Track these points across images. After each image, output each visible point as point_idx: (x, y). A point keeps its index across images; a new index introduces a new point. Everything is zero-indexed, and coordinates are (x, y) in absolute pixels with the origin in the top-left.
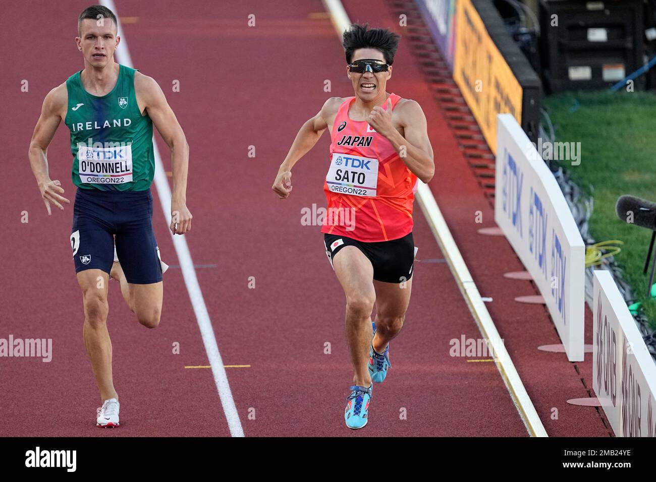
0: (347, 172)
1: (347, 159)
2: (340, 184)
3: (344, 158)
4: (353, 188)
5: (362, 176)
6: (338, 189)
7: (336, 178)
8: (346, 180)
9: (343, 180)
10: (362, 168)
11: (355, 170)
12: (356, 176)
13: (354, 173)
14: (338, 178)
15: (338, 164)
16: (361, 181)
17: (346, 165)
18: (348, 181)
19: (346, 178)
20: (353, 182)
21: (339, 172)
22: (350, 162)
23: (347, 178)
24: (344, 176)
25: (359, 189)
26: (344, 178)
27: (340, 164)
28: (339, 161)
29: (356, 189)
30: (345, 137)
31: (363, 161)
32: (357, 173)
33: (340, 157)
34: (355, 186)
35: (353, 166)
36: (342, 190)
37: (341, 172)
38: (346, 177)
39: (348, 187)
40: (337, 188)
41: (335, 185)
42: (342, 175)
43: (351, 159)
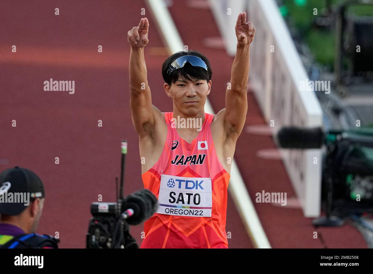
0: (181, 194)
1: (180, 181)
2: (175, 207)
3: (176, 180)
4: (189, 210)
5: (197, 196)
6: (174, 212)
7: (170, 200)
8: (180, 202)
9: (177, 203)
10: (197, 188)
11: (189, 191)
12: (192, 197)
13: (189, 195)
14: (172, 200)
15: (171, 187)
16: (197, 202)
17: (180, 187)
18: (183, 203)
19: (180, 201)
20: (189, 203)
21: (173, 195)
22: (183, 184)
23: (183, 201)
24: (179, 199)
25: (195, 210)
26: (179, 200)
27: (172, 186)
28: (171, 183)
29: (192, 210)
30: (177, 156)
31: (197, 182)
32: (192, 194)
33: (172, 179)
34: (191, 208)
35: (187, 188)
36: (178, 213)
37: (175, 194)
38: (181, 199)
39: (184, 209)
40: (172, 210)
41: (170, 208)
42: (176, 197)
43: (184, 181)
